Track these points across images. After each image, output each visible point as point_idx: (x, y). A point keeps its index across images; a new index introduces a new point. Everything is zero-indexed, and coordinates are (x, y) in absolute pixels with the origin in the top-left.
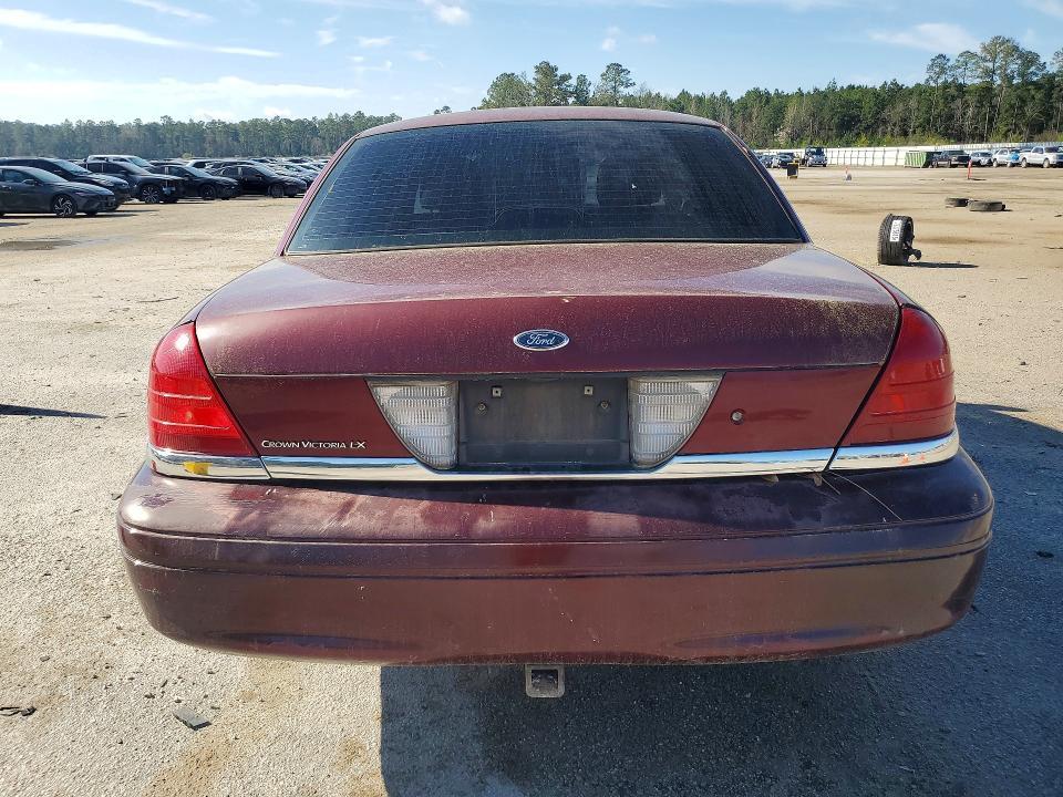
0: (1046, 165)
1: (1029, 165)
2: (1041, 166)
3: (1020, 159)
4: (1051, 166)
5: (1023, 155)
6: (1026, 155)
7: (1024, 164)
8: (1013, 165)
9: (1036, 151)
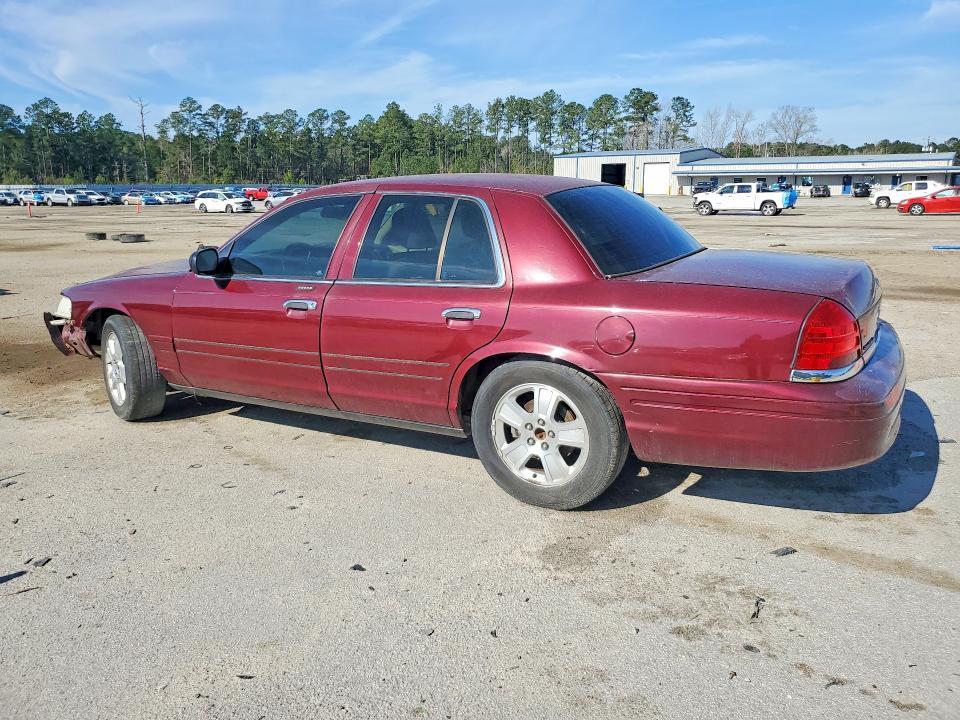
0: (70, 204)
1: (54, 204)
2: (65, 205)
3: (45, 199)
4: (74, 205)
5: (46, 196)
6: (50, 195)
7: (50, 203)
8: (39, 204)
9: (58, 192)
